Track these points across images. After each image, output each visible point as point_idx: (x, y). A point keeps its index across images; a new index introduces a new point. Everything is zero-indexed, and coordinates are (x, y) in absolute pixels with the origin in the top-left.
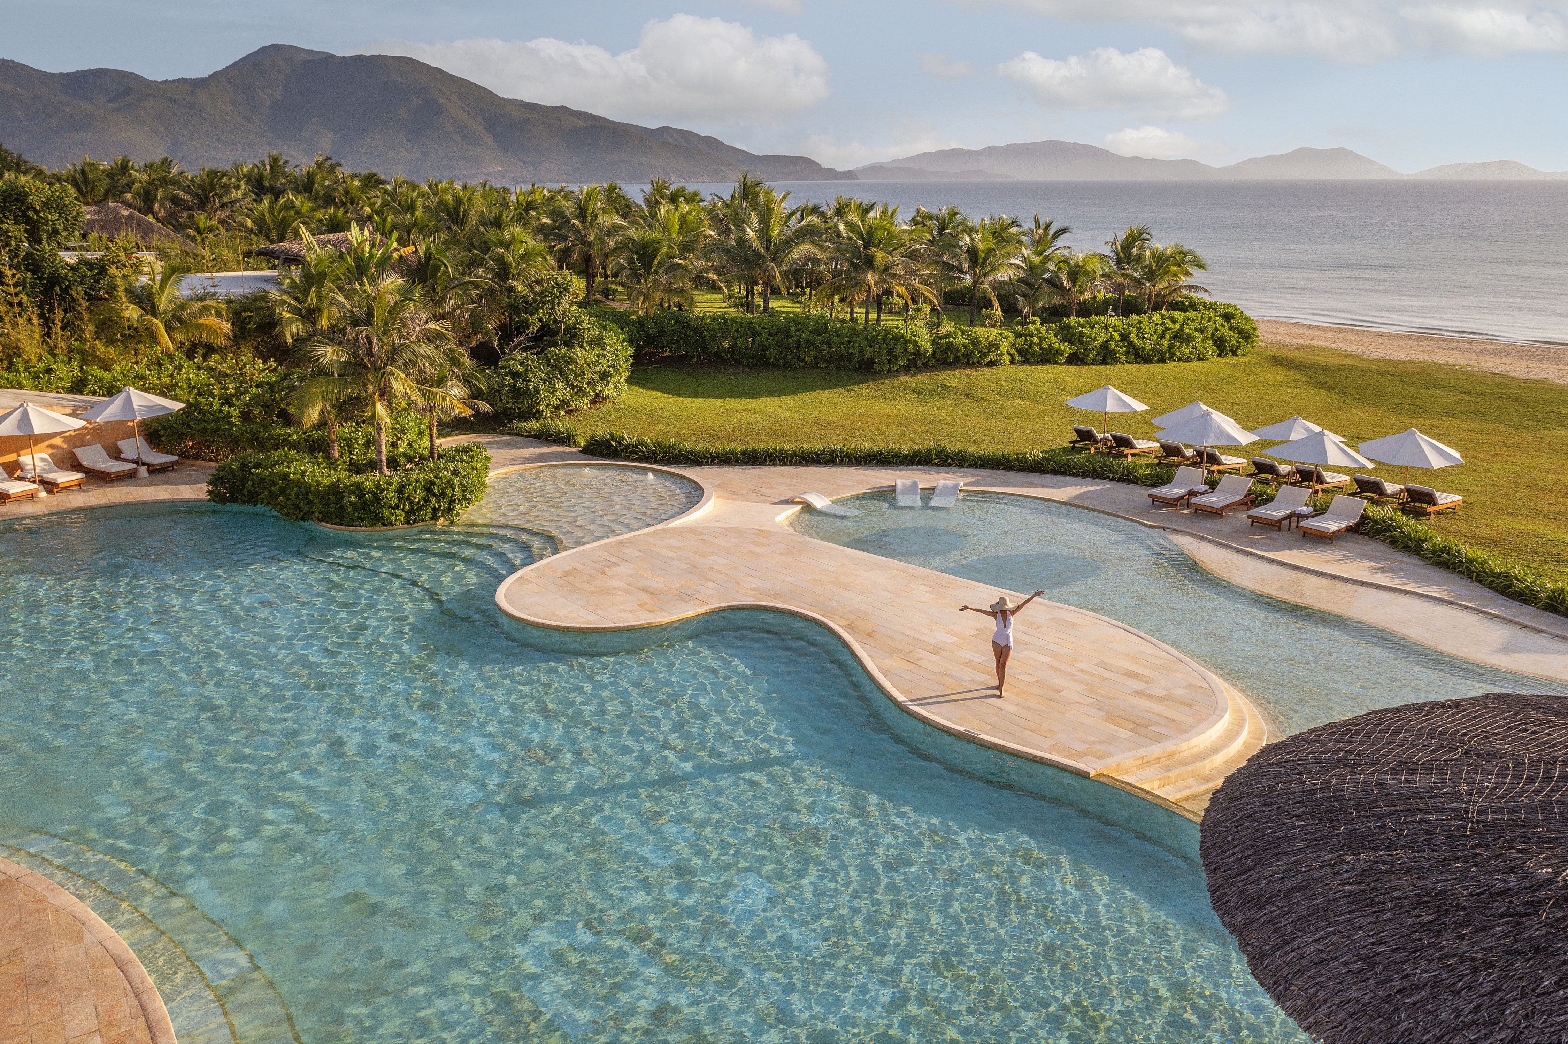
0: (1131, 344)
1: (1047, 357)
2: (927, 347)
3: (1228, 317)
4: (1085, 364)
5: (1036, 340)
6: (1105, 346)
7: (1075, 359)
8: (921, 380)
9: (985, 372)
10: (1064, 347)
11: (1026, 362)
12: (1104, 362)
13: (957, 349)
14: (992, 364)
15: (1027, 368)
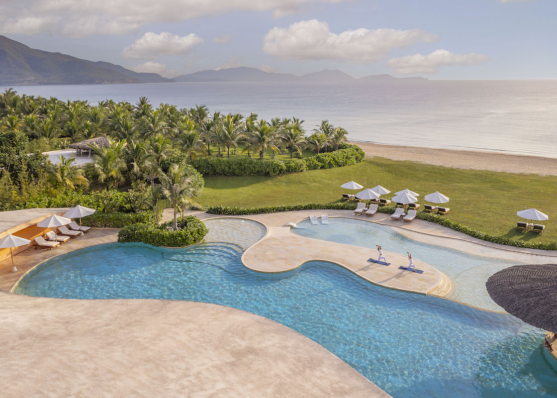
0: (336, 162)
1: (315, 168)
2: (285, 168)
3: (357, 150)
4: (325, 168)
5: (312, 162)
6: (330, 163)
7: (322, 167)
8: (283, 178)
9: (300, 173)
10: (320, 164)
11: (310, 169)
12: (330, 168)
13: (292, 167)
14: (301, 171)
15: (310, 171)
